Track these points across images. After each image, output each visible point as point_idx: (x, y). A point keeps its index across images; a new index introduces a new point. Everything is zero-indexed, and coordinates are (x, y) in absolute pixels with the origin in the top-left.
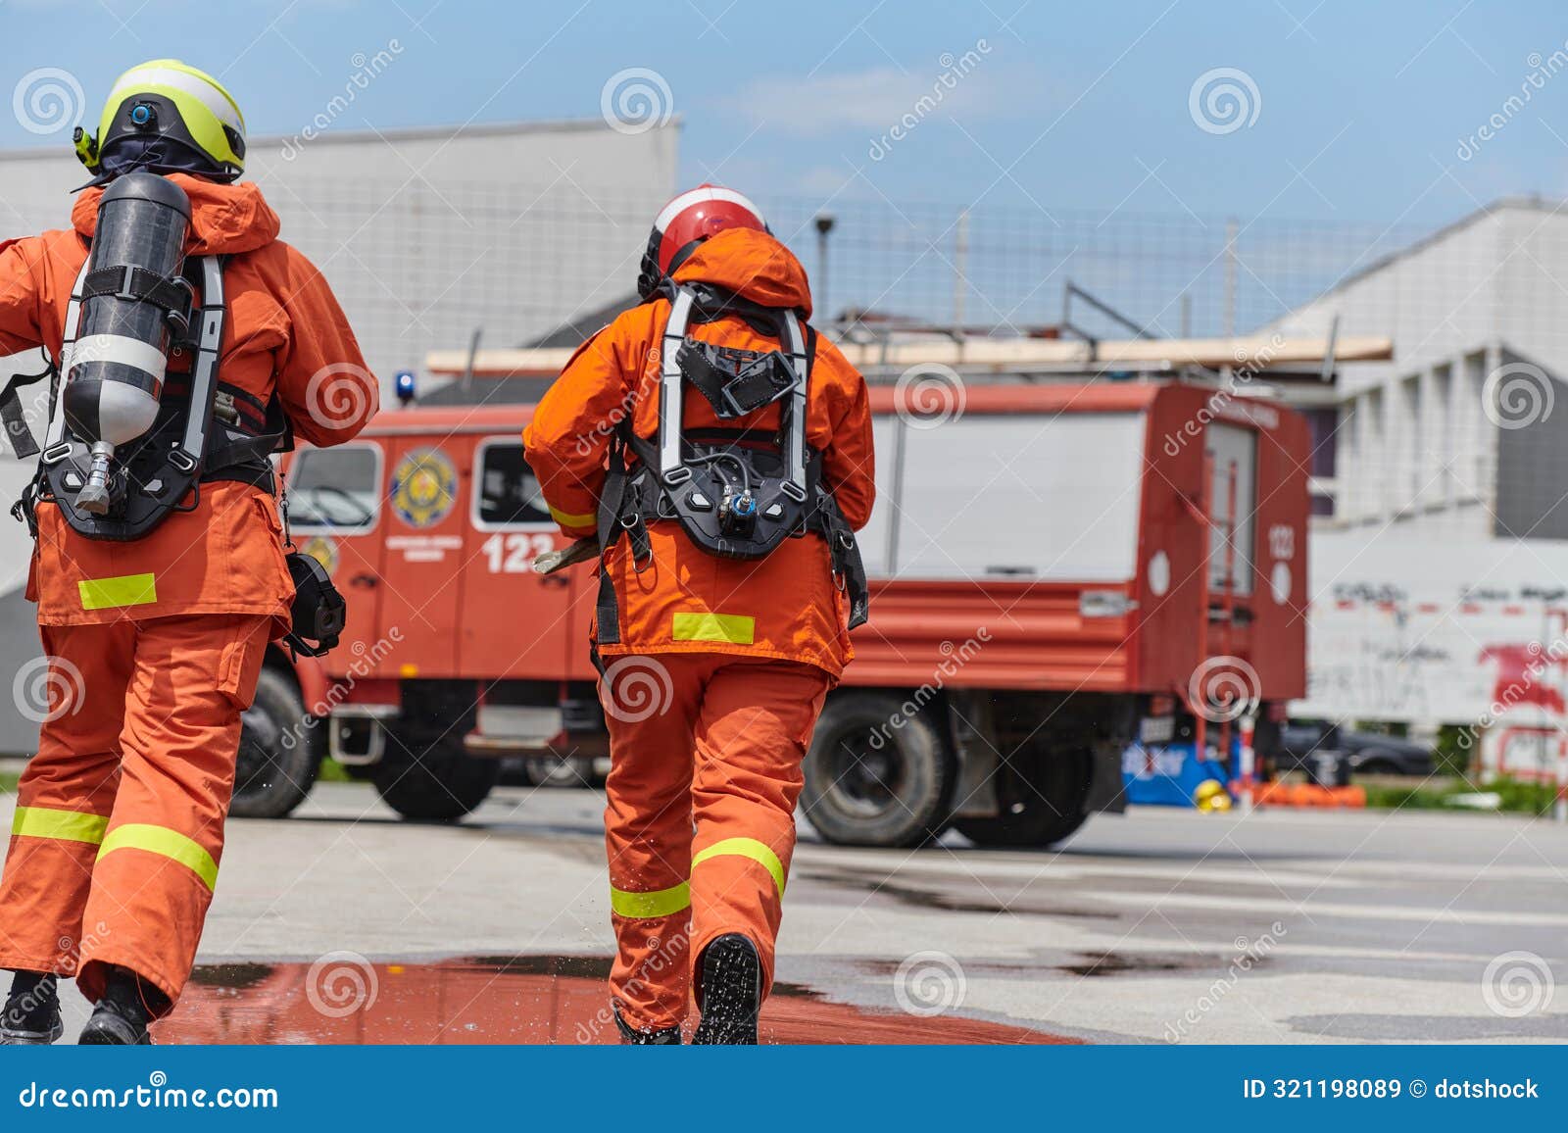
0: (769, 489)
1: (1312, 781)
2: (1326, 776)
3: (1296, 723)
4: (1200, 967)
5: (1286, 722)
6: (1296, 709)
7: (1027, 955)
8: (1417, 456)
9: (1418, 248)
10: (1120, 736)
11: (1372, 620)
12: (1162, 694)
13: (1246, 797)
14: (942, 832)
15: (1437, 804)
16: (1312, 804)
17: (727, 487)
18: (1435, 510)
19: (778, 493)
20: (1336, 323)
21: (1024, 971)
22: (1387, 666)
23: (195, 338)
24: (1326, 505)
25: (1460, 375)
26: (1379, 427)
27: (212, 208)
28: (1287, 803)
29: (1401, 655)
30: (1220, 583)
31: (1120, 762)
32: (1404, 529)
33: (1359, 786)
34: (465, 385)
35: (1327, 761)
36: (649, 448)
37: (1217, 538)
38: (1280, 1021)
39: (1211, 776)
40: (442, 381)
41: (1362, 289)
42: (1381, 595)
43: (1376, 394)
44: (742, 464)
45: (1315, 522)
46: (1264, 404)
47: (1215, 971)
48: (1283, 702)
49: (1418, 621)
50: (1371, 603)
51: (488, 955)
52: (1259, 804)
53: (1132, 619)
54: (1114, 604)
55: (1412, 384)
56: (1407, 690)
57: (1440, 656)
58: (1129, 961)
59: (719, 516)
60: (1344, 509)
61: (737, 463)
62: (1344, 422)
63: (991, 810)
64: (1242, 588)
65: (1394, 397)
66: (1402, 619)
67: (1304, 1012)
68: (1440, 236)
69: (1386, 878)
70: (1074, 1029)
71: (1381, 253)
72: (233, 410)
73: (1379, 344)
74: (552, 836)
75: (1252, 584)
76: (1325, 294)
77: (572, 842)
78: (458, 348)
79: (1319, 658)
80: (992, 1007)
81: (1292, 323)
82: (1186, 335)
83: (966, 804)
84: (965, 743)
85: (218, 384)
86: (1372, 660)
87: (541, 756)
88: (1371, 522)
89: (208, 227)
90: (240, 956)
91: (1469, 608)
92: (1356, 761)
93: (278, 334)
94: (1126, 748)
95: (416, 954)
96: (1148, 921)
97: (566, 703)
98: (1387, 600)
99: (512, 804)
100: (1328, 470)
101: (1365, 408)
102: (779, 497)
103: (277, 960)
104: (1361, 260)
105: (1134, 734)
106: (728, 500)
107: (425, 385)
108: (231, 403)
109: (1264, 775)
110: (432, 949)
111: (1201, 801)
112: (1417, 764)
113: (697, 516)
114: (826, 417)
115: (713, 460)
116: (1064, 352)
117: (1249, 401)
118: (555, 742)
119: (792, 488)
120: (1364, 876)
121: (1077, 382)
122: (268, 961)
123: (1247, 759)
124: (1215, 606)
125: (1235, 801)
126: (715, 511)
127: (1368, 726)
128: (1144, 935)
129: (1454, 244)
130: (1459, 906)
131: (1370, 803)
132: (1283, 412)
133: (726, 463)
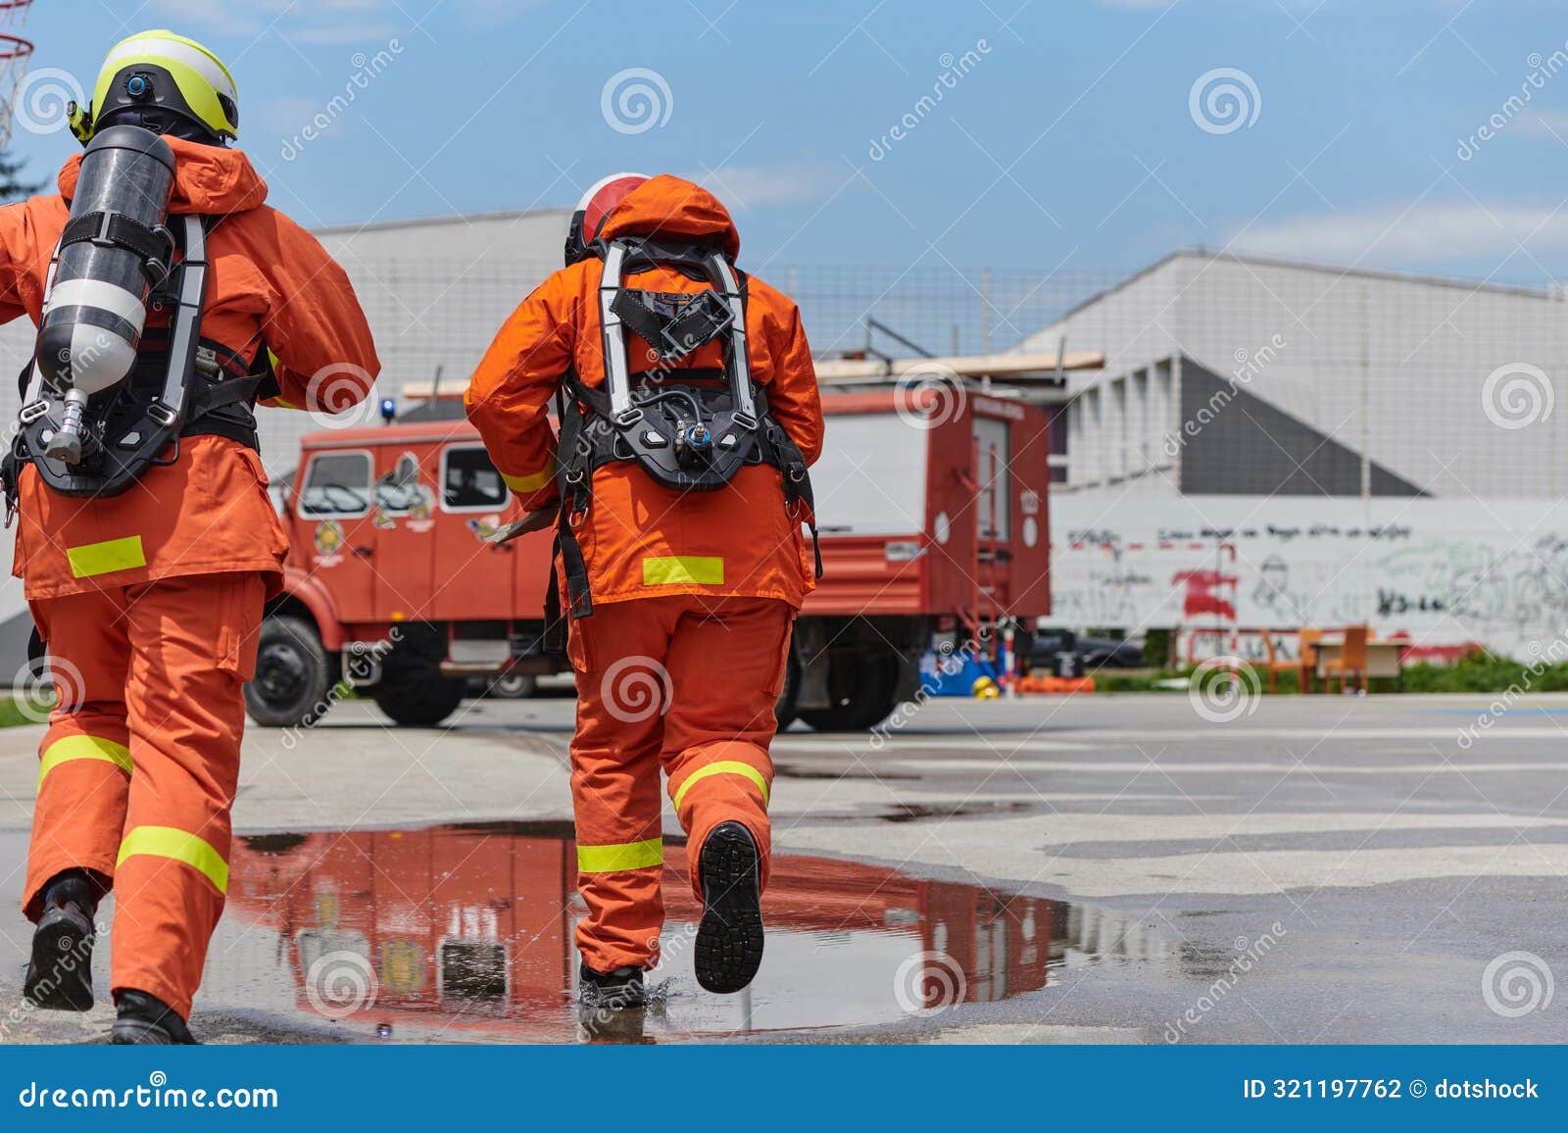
0: (721, 421)
1: (1057, 674)
2: (1066, 669)
3: (1044, 633)
4: (979, 812)
5: (1036, 633)
6: (1044, 622)
7: (857, 809)
8: (1124, 438)
9: (1120, 287)
10: (918, 647)
11: (1097, 556)
12: (947, 615)
13: (1010, 688)
14: (791, 720)
15: (1146, 687)
16: (1057, 690)
17: (680, 422)
18: (1137, 475)
19: (731, 424)
20: (1063, 342)
21: (853, 820)
22: (1107, 589)
23: (176, 293)
24: (1061, 474)
25: (1153, 377)
26: (1097, 418)
27: (197, 166)
28: (1040, 691)
29: (1118, 582)
30: (986, 533)
31: (918, 666)
32: (1116, 490)
33: (1090, 676)
34: (432, 406)
35: (1067, 659)
36: (598, 395)
37: (983, 500)
38: (1037, 849)
39: (985, 673)
40: (415, 404)
41: (1081, 317)
42: (1102, 538)
43: (1094, 393)
44: (692, 400)
45: (1053, 487)
46: (1013, 402)
47: (990, 815)
48: (1034, 618)
49: (1129, 556)
50: (1095, 544)
51: (461, 822)
52: (1019, 692)
53: (922, 561)
54: (911, 551)
55: (1119, 385)
56: (1122, 606)
57: (1145, 580)
58: (930, 810)
59: (675, 450)
60: (1074, 477)
61: (687, 399)
62: (1072, 414)
63: (826, 704)
64: (1002, 536)
65: (1107, 395)
66: (1117, 555)
67: (1055, 841)
68: (1136, 278)
69: (1112, 742)
70: (889, 861)
71: (1095, 290)
72: (215, 364)
73: (1095, 357)
74: (507, 733)
75: (1009, 534)
76: (1055, 322)
77: (521, 737)
78: (426, 379)
79: (1059, 586)
80: (829, 847)
81: (1030, 344)
82: (956, 354)
83: (807, 702)
84: (805, 655)
85: (199, 339)
86: (1097, 585)
87: (495, 675)
88: (1093, 485)
89: (192, 185)
90: (281, 828)
91: (1165, 546)
92: (1087, 658)
93: (261, 298)
94: (922, 655)
95: (407, 823)
96: (941, 780)
97: (513, 636)
98: (1106, 541)
99: (477, 711)
100: (1062, 449)
101: (1086, 403)
102: (732, 427)
103: (309, 831)
104: (1081, 297)
105: (927, 645)
106: (682, 433)
107: (403, 407)
108: (213, 358)
109: (1022, 671)
110: (419, 819)
111: (977, 693)
112: (1130, 659)
113: (654, 453)
114: (767, 351)
115: (663, 399)
116: (869, 369)
117: (1004, 401)
118: (505, 665)
119: (743, 418)
120: (1096, 742)
121: (878, 390)
122: (301, 832)
123: (1009, 660)
124: (983, 551)
125: (1002, 691)
126: (670, 446)
127: (1095, 633)
128: (939, 790)
129: (1145, 283)
130: (1161, 761)
131: (1099, 688)
132: (1028, 408)
133: (676, 400)
